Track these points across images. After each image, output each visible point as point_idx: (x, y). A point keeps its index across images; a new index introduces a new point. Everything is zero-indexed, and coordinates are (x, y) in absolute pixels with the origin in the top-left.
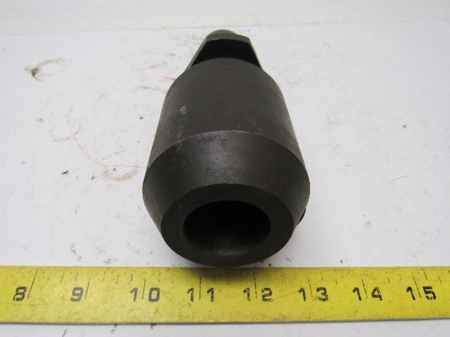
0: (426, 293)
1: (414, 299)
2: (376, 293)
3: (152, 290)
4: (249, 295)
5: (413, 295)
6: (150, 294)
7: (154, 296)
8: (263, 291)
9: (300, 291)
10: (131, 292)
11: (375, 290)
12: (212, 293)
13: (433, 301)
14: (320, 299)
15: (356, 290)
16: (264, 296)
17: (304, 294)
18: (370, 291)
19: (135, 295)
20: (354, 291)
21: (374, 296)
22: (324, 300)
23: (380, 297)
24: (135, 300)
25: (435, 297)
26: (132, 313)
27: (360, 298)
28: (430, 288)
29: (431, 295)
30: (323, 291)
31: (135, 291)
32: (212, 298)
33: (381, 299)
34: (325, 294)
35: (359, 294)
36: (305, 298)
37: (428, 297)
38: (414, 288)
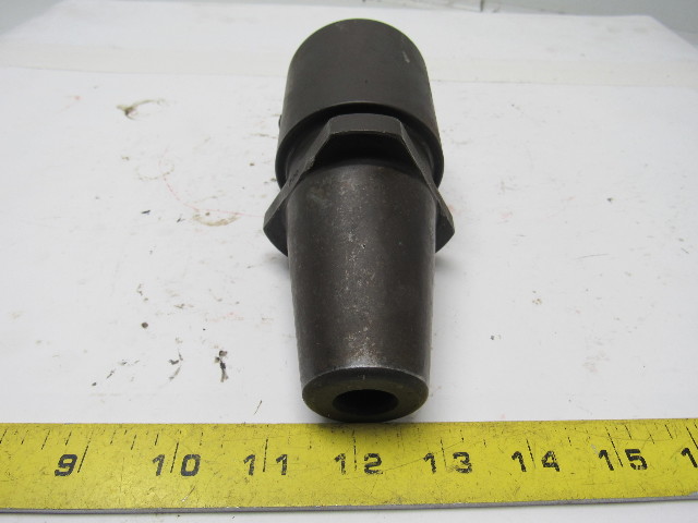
0: (631, 459)
1: (612, 468)
2: (550, 460)
3: (187, 457)
4: (343, 465)
5: (609, 463)
6: (184, 465)
7: (190, 467)
8: (366, 459)
9: (427, 458)
10: (154, 461)
11: (547, 456)
12: (285, 462)
13: (642, 471)
14: (459, 470)
15: (517, 455)
16: (367, 466)
17: (433, 463)
18: (539, 457)
19: (160, 465)
20: (514, 457)
21: (546, 464)
22: (465, 471)
23: (556, 465)
24: (158, 473)
25: (645, 466)
26: (152, 493)
27: (523, 468)
28: (638, 451)
29: (638, 463)
30: (464, 458)
31: (160, 459)
32: (284, 469)
33: (558, 470)
34: (466, 462)
35: (521, 461)
36: (434, 468)
37: (633, 466)
38: (611, 452)
